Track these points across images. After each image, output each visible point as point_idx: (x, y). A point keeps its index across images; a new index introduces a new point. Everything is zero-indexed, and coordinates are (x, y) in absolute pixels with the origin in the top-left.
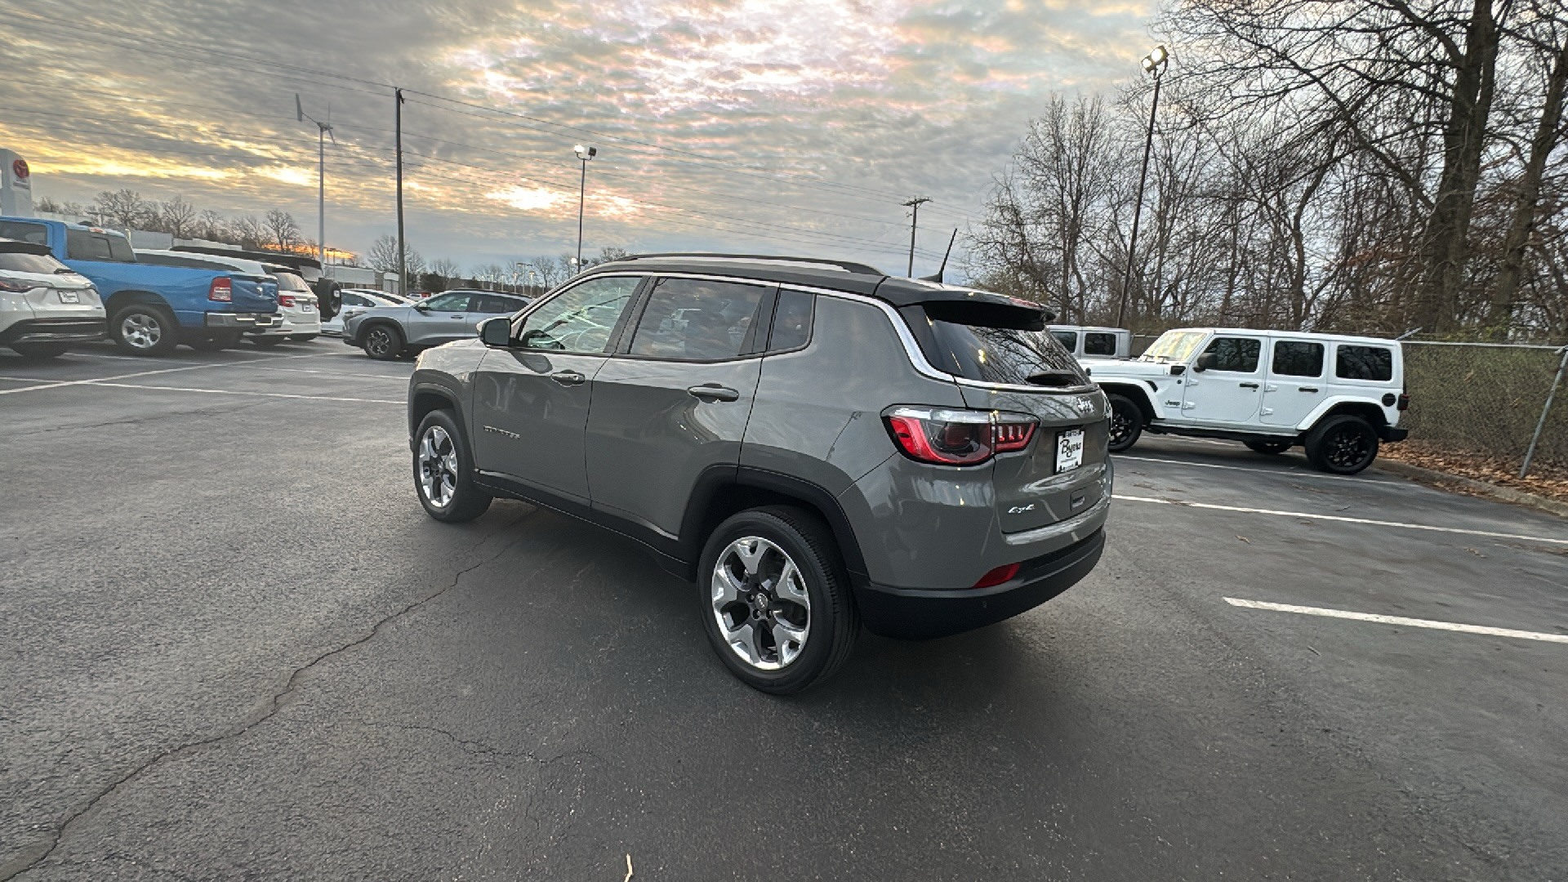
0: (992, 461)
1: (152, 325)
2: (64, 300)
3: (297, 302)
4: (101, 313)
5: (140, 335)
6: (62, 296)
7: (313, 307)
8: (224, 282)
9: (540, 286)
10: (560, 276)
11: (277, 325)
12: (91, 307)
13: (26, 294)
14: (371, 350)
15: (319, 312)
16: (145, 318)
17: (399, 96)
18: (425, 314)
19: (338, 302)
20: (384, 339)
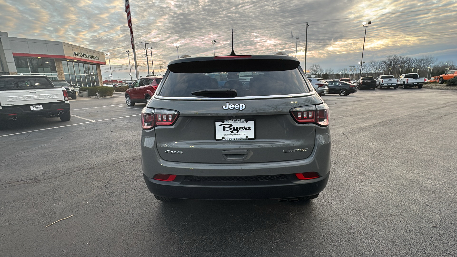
0: (153, 129)
17: (307, 24)
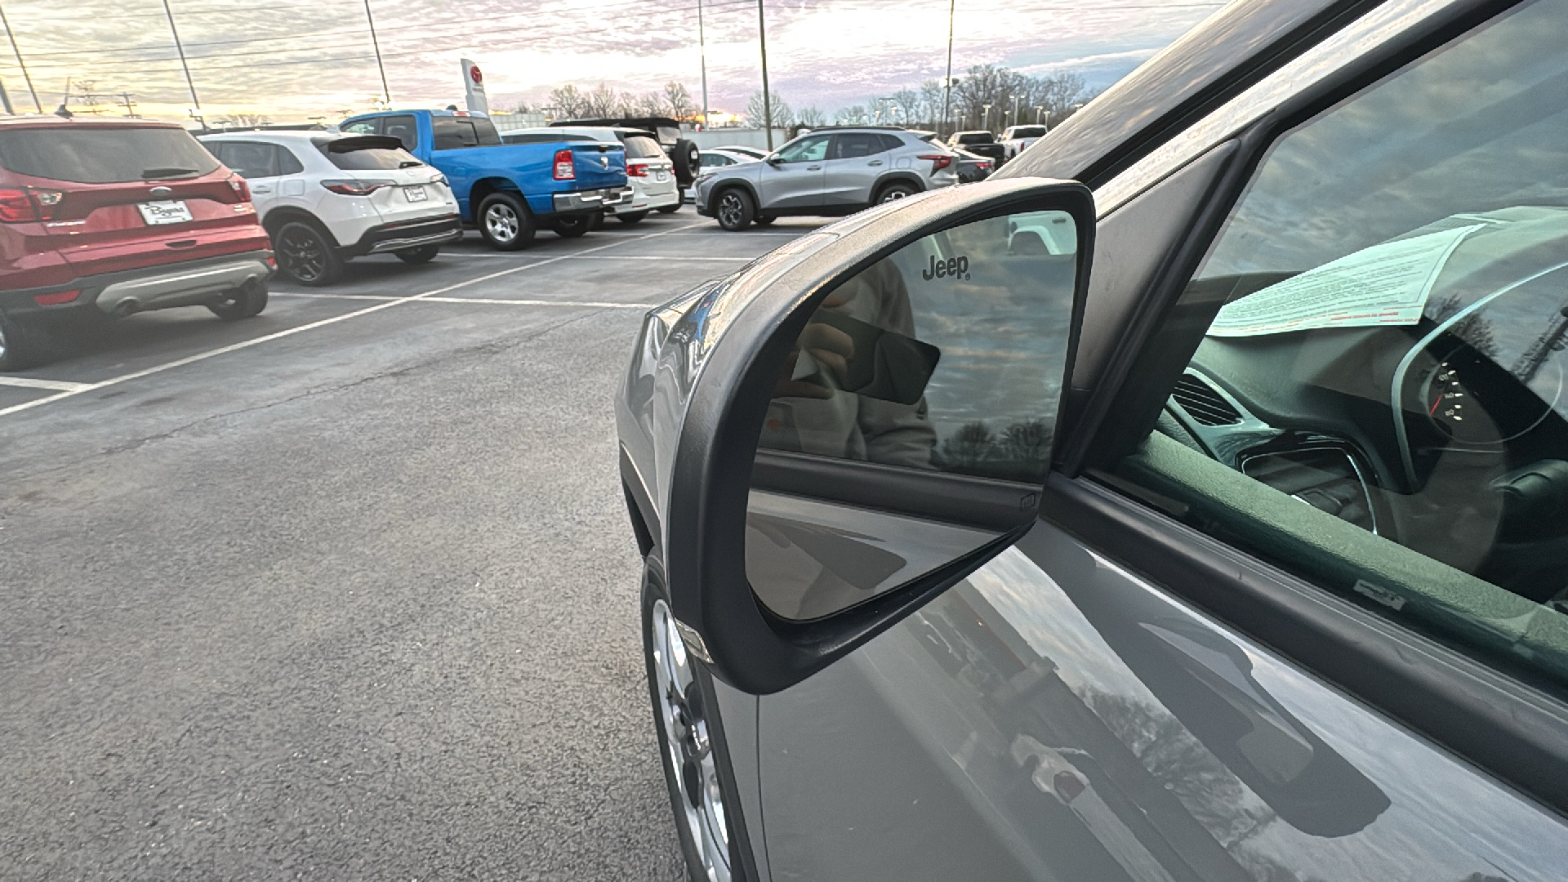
1: (510, 215)
2: (411, 198)
3: (651, 170)
4: (453, 208)
5: (502, 228)
6: (408, 194)
7: (668, 173)
8: (566, 157)
9: (901, 122)
10: (922, 108)
11: (628, 200)
12: (443, 202)
13: (370, 196)
14: (724, 219)
15: (674, 179)
16: (503, 207)
18: (779, 169)
19: (697, 164)
20: (736, 206)
